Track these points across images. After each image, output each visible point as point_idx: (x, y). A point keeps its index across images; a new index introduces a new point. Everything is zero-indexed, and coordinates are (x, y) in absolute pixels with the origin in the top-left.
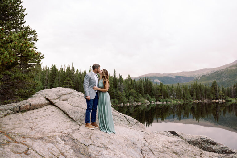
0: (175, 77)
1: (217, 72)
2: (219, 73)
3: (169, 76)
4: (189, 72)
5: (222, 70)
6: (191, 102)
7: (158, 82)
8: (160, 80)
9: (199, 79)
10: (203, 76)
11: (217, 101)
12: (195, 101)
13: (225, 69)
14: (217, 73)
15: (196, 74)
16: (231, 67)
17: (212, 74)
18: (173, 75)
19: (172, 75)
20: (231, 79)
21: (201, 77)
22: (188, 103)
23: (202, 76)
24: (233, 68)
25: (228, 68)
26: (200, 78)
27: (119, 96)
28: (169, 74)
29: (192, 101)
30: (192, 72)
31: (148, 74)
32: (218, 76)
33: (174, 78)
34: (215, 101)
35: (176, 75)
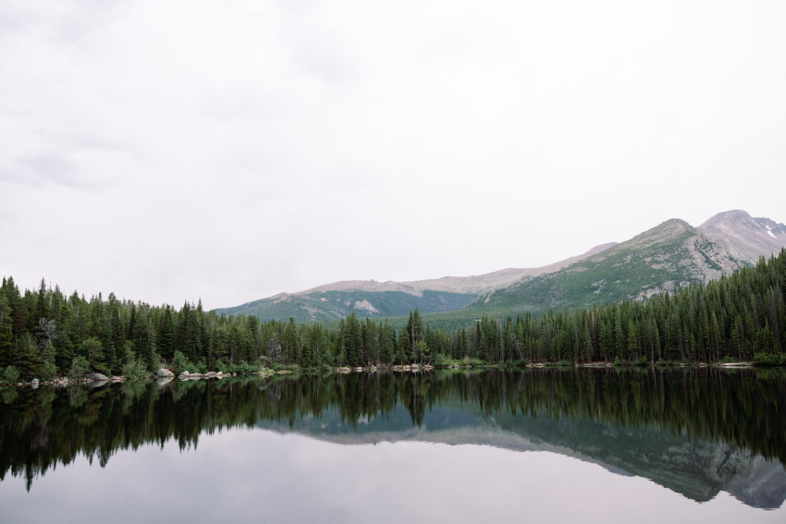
0: (421, 295)
1: (538, 279)
2: (542, 285)
3: (404, 290)
4: (464, 280)
5: (551, 274)
6: (326, 370)
7: (368, 311)
8: (373, 305)
9: (487, 300)
10: (499, 292)
11: (407, 368)
12: (338, 370)
13: (559, 272)
14: (536, 285)
15: (483, 286)
16: (575, 265)
17: (523, 286)
18: (415, 287)
19: (412, 288)
20: (572, 303)
21: (494, 295)
22: (315, 374)
23: (497, 292)
24: (580, 270)
25: (567, 269)
26: (491, 297)
27: (26, 358)
28: (405, 285)
29: (331, 368)
30: (474, 279)
31: (337, 284)
32: (539, 293)
33: (419, 298)
34: (402, 368)
35: (423, 287)
